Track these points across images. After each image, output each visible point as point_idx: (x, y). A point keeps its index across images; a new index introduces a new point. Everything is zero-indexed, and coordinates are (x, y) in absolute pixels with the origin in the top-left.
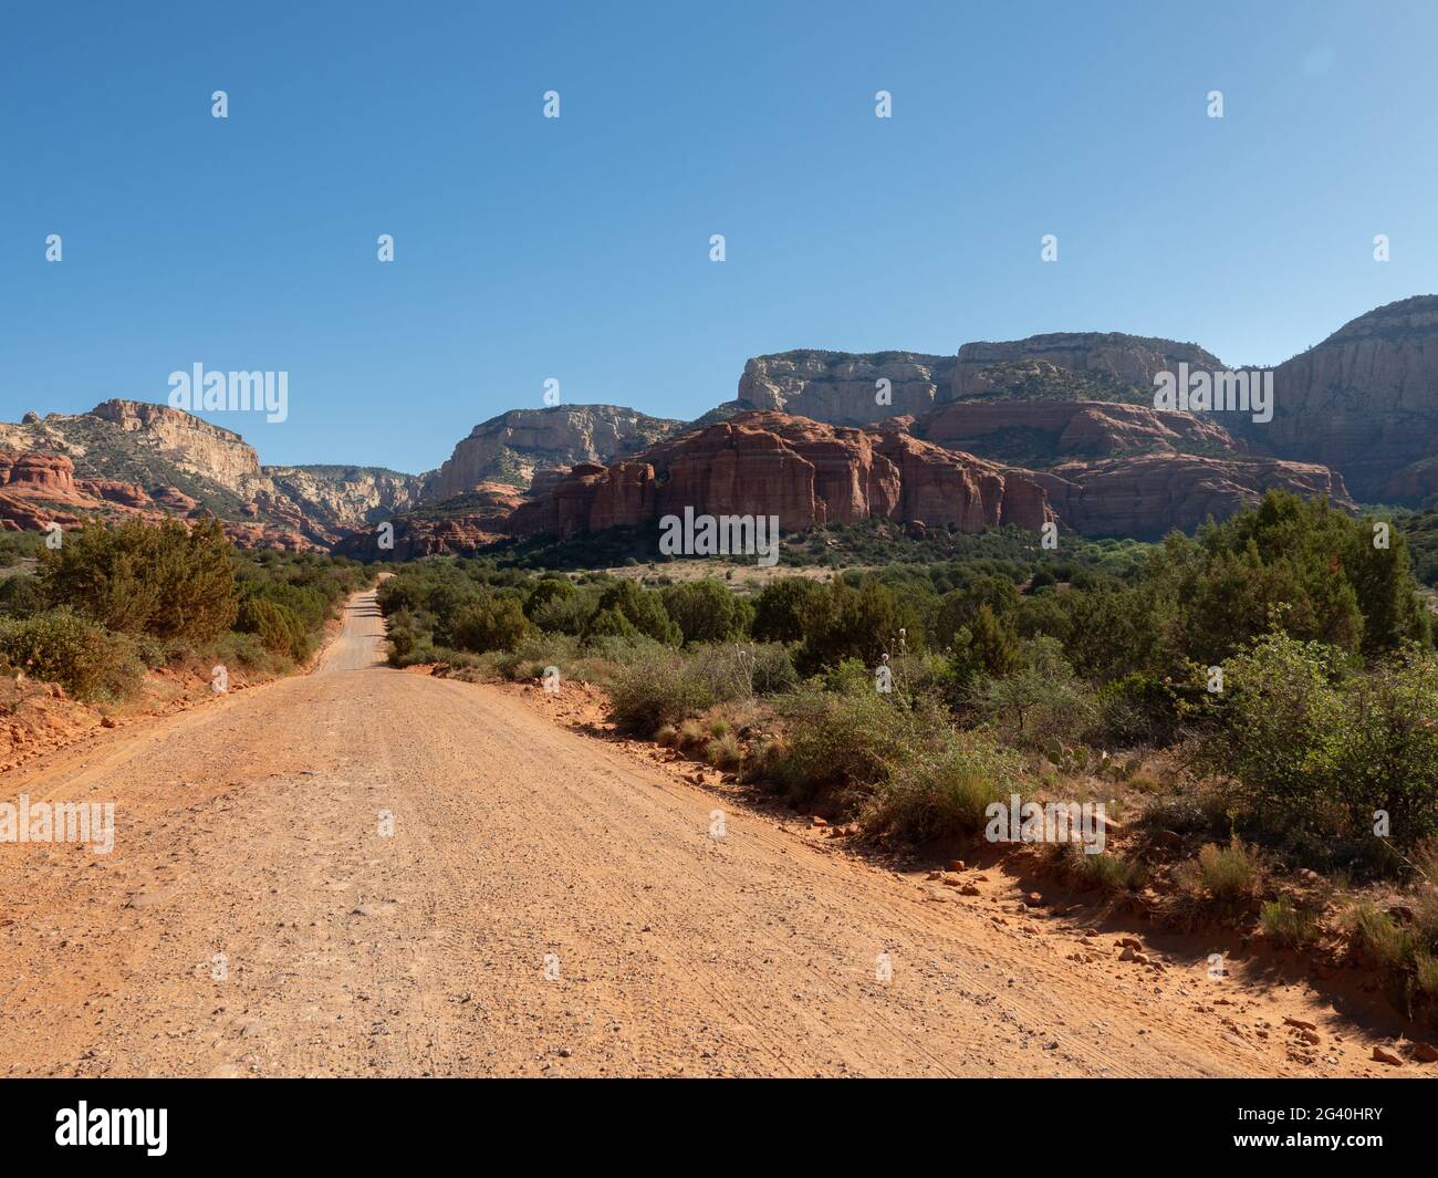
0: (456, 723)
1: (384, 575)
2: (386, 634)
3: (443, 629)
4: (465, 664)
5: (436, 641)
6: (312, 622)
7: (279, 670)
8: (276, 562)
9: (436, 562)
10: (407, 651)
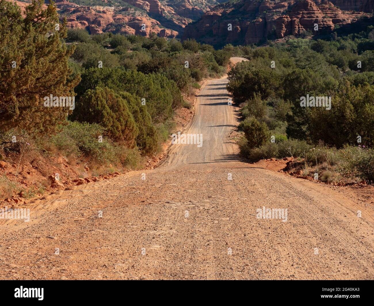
0: (301, 240)
1: (236, 60)
2: (238, 124)
3: (297, 120)
4: (320, 160)
5: (291, 133)
6: (160, 111)
7: (125, 163)
8: (126, 47)
9: (291, 44)
10: (259, 144)
